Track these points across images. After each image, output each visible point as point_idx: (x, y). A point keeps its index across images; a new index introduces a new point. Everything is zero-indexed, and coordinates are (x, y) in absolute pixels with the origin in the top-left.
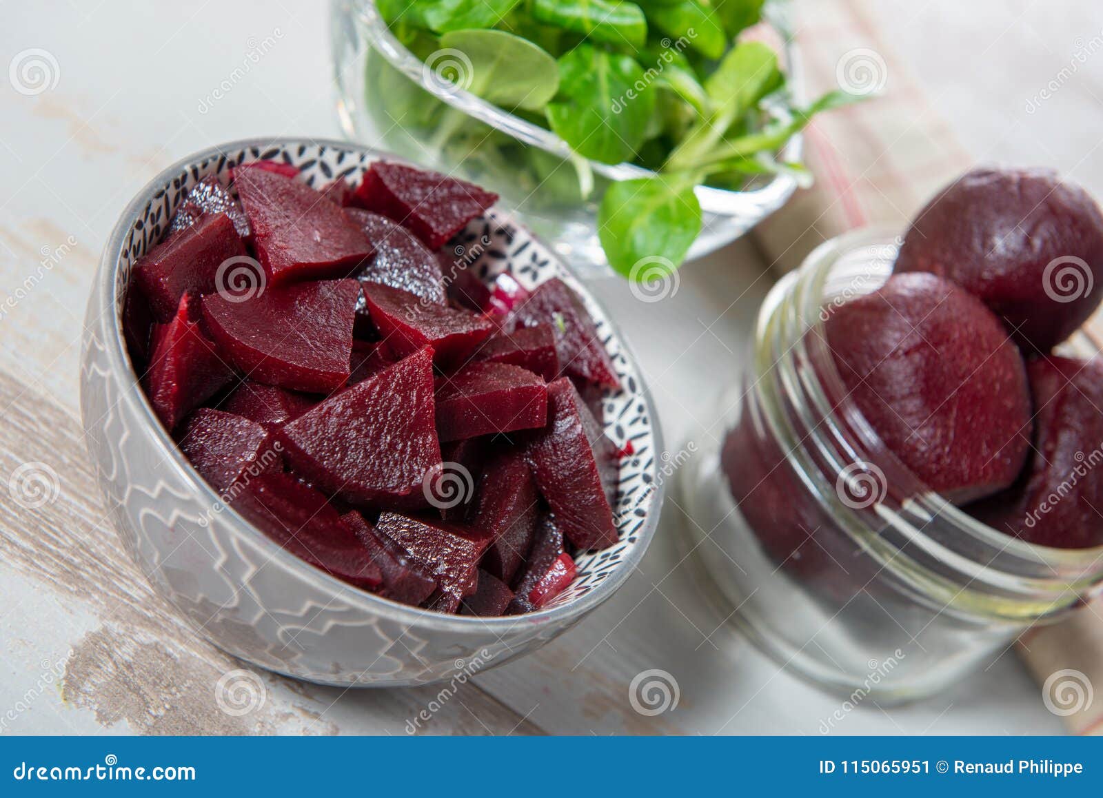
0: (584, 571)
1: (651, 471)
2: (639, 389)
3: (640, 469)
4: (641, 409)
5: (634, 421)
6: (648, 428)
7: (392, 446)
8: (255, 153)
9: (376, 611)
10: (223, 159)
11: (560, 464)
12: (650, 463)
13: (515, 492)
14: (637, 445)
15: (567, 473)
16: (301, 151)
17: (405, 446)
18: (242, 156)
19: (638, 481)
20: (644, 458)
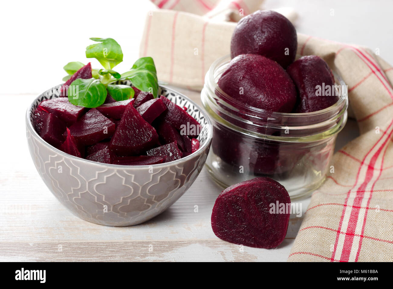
0: (200, 140)
1: (196, 108)
2: (176, 94)
3: (192, 110)
4: (180, 98)
5: (181, 102)
6: (186, 101)
7: (139, 131)
8: (39, 100)
9: (168, 166)
10: (34, 106)
11: (176, 117)
12: (194, 107)
13: (171, 129)
14: (187, 106)
15: (179, 118)
16: (48, 94)
17: (142, 129)
18: (37, 103)
19: (194, 113)
20: (191, 108)
